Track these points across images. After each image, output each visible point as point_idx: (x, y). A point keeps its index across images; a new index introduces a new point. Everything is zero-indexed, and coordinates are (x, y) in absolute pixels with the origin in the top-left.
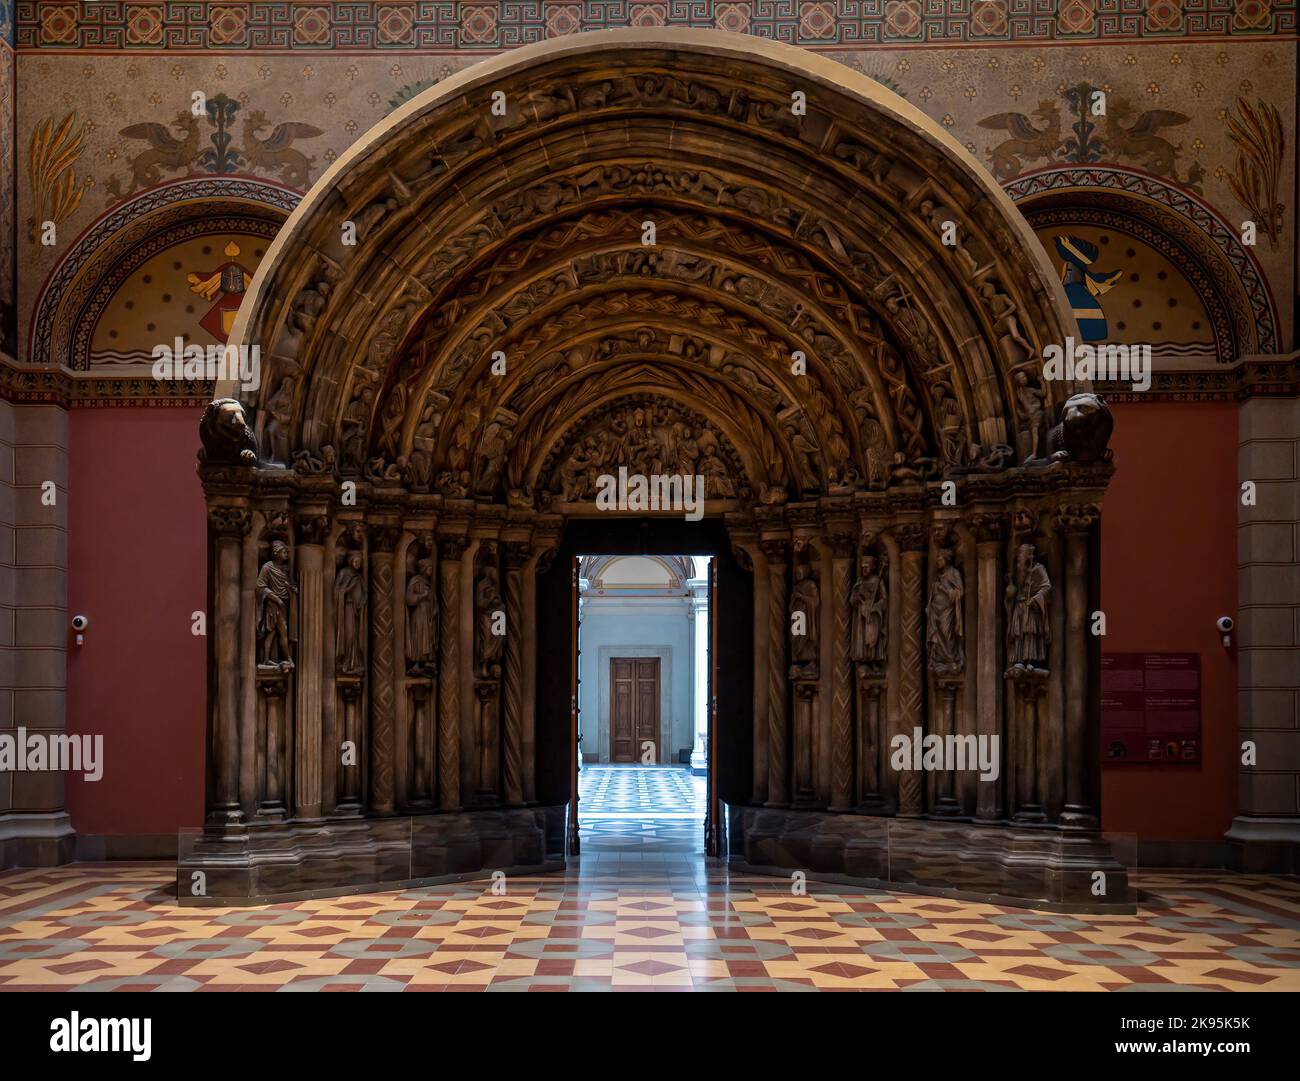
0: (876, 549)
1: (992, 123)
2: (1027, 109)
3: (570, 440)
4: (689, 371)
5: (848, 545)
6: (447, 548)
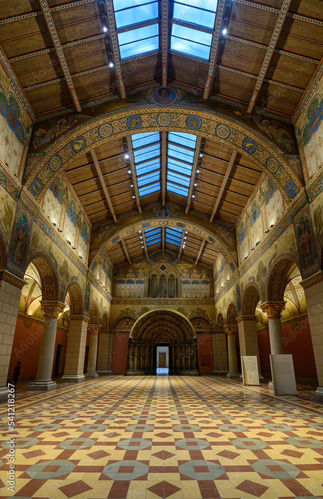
0: (182, 347)
1: (191, 311)
2: (194, 310)
3: (156, 337)
4: (166, 331)
5: (179, 346)
6: (146, 346)
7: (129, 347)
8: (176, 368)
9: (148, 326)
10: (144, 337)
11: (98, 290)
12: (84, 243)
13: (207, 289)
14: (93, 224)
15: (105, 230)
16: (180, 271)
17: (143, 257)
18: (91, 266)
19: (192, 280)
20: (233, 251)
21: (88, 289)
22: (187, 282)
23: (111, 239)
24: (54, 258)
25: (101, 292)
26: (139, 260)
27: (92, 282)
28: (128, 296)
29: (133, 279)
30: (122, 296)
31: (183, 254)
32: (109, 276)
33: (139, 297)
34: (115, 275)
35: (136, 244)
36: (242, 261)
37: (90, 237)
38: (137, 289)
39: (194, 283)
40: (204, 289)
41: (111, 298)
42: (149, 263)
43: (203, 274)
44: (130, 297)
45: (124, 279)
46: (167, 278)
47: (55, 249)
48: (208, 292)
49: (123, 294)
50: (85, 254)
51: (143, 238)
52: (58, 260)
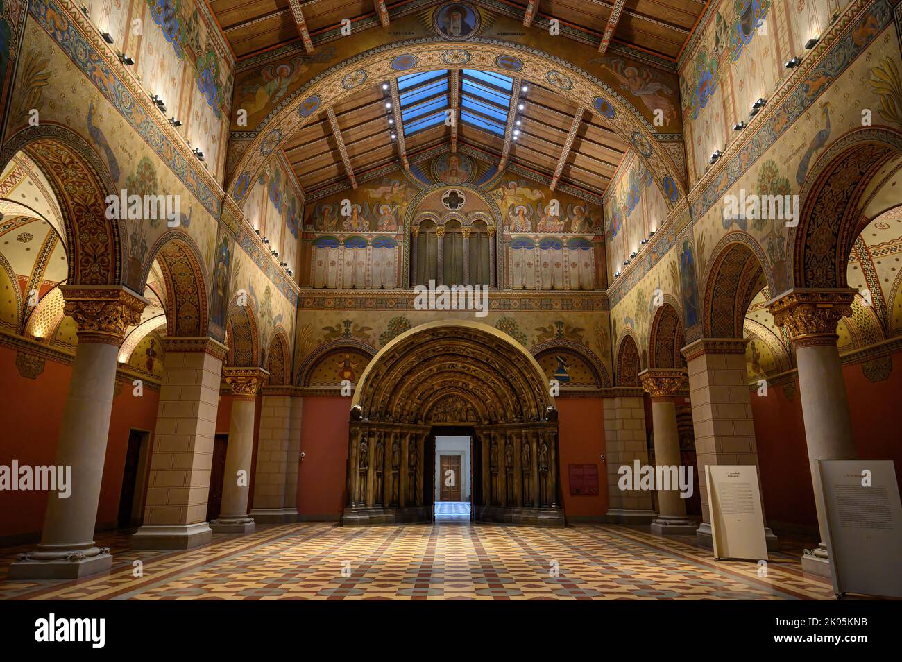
0: (510, 438)
1: (538, 329)
2: (546, 326)
3: (434, 405)
4: (464, 389)
5: (504, 436)
6: (402, 436)
7: (352, 436)
8: (495, 503)
9: (410, 372)
10: (396, 408)
11: (258, 262)
12: (209, 112)
13: (586, 265)
14: (240, 58)
15: (275, 76)
16: (504, 210)
17: (394, 167)
18: (232, 187)
19: (542, 236)
20: (672, 140)
21: (224, 258)
22: (524, 244)
23: (296, 104)
24: (107, 149)
25: (266, 270)
26: (383, 177)
27: (236, 237)
28: (348, 284)
29: (365, 234)
30: (331, 284)
31: (512, 159)
32: (291, 222)
33: (382, 288)
34: (309, 221)
35: (372, 127)
36: (701, 170)
37: (228, 95)
38: (377, 264)
39: (545, 245)
40: (577, 262)
41: (299, 289)
42: (410, 185)
43: (574, 219)
44: (354, 287)
45: (337, 234)
46: (465, 230)
47: (109, 118)
48: (589, 274)
49: (332, 279)
50: (214, 148)
51: (392, 108)
52: (121, 157)
